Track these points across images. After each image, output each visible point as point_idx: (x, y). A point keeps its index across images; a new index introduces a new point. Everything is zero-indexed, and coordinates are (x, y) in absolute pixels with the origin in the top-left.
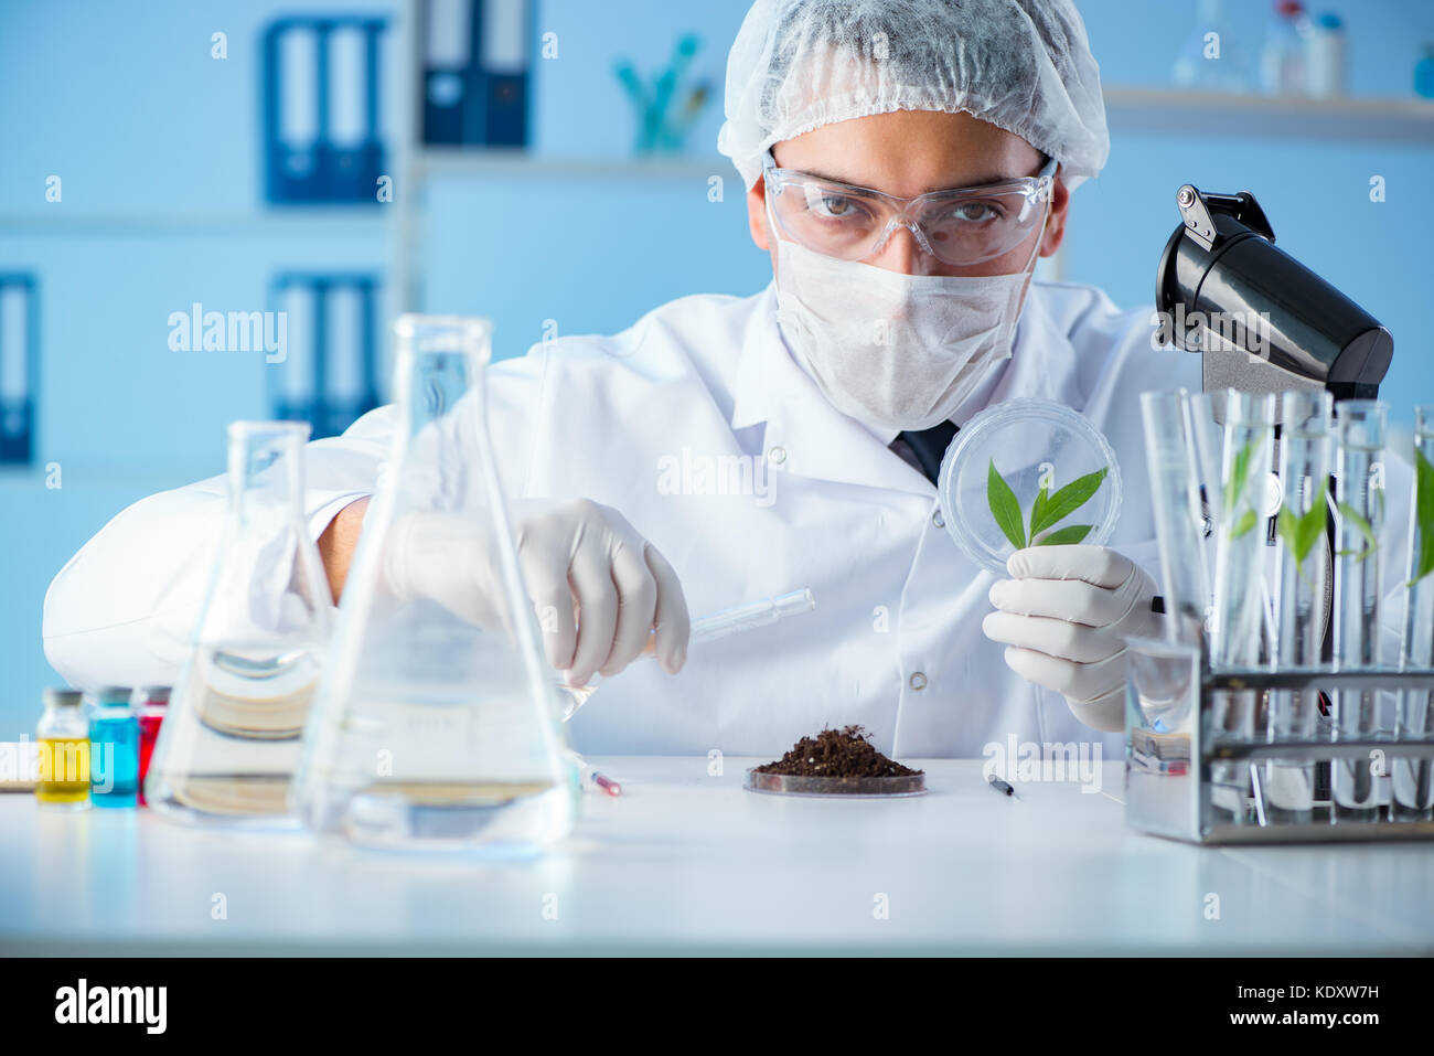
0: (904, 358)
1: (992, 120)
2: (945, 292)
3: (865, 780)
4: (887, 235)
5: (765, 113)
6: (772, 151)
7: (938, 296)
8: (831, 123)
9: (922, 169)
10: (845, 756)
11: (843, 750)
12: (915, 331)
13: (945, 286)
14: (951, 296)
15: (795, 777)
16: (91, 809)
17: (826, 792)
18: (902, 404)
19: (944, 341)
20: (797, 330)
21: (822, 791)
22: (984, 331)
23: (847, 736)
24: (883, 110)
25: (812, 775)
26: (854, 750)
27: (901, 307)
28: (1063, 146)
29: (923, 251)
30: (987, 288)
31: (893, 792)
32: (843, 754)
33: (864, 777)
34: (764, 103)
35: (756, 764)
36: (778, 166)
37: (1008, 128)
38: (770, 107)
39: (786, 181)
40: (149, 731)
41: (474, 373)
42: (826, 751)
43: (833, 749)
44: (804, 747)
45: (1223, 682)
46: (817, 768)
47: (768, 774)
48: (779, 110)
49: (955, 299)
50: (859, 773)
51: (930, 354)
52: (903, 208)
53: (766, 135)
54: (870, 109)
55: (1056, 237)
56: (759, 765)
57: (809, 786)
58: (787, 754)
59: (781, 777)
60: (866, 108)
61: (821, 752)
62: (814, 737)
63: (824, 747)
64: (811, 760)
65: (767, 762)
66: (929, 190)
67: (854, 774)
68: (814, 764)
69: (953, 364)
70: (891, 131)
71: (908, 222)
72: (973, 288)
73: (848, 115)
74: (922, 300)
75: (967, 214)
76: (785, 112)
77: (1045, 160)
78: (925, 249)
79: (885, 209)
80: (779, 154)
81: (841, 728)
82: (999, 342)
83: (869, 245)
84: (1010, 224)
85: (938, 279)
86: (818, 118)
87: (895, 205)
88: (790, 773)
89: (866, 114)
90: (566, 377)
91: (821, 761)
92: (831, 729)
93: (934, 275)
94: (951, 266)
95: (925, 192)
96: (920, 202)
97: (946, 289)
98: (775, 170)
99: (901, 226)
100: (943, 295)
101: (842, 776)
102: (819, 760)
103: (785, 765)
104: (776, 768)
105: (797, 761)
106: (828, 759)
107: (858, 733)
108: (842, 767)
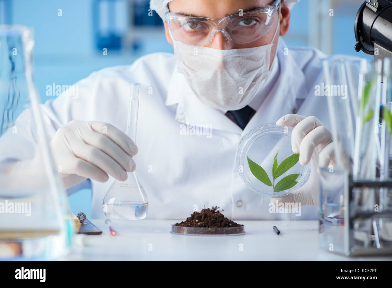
0: (225, 83)
3: (218, 228)
4: (213, 35)
7: (236, 57)
9: (223, 7)
10: (210, 219)
11: (210, 217)
12: (228, 72)
13: (238, 53)
14: (241, 56)
15: (189, 228)
17: (201, 234)
18: (228, 101)
19: (241, 74)
22: (257, 68)
25: (197, 227)
26: (214, 216)
27: (221, 63)
29: (228, 40)
30: (256, 51)
31: (230, 234)
32: (209, 218)
33: (218, 227)
35: (175, 222)
36: (170, 12)
39: (172, 18)
42: (203, 217)
43: (206, 216)
44: (195, 216)
46: (199, 224)
47: (179, 227)
49: (244, 58)
50: (216, 226)
51: (235, 80)
52: (217, 23)
55: (286, 28)
56: (176, 223)
57: (194, 231)
58: (188, 218)
59: (184, 227)
61: (201, 217)
63: (202, 215)
64: (197, 221)
65: (180, 222)
66: (227, 15)
67: (214, 226)
68: (198, 222)
69: (245, 83)
71: (220, 29)
72: (250, 52)
74: (229, 59)
78: (229, 39)
80: (170, 7)
81: (211, 208)
82: (264, 72)
83: (207, 40)
84: (262, 25)
85: (235, 50)
87: (214, 23)
88: (188, 226)
91: (201, 221)
92: (206, 208)
93: (234, 49)
94: (240, 45)
96: (224, 21)
97: (239, 54)
98: (168, 14)
99: (218, 31)
100: (238, 56)
102: (200, 221)
103: (186, 223)
104: (183, 224)
105: (191, 221)
106: (203, 220)
107: (217, 209)
108: (209, 224)
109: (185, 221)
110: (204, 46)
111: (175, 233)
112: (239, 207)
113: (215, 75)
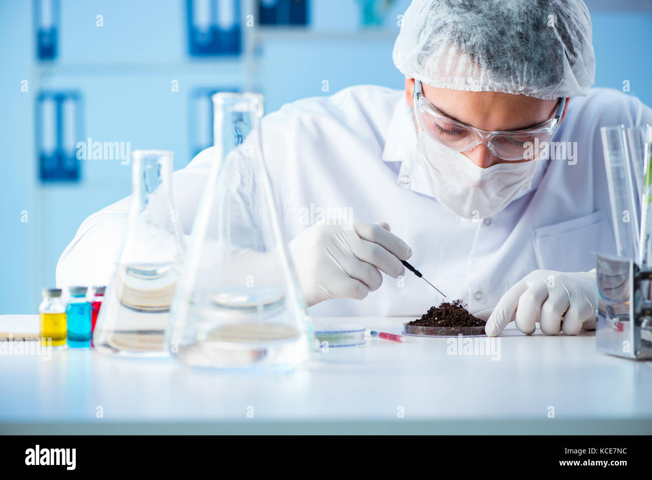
1: (536, 96)
3: (463, 328)
10: (453, 316)
11: (452, 313)
16: (68, 349)
17: (443, 335)
19: (498, 191)
22: (519, 182)
23: (454, 306)
26: (457, 313)
27: (478, 182)
29: (492, 154)
30: (522, 167)
32: (452, 315)
33: (463, 327)
40: (96, 308)
41: (255, 122)
42: (443, 314)
43: (447, 311)
51: (490, 201)
56: (410, 322)
57: (435, 331)
61: (441, 314)
62: (437, 307)
63: (442, 312)
64: (436, 318)
67: (458, 325)
68: (438, 320)
72: (515, 168)
74: (489, 178)
81: (451, 303)
85: (498, 166)
90: (301, 124)
91: (441, 319)
97: (501, 170)
100: (499, 173)
101: (451, 326)
102: (440, 319)
103: (423, 321)
104: (417, 323)
105: (429, 319)
106: (444, 317)
107: (460, 304)
108: (451, 322)
109: (421, 318)
110: (461, 152)
111: (409, 334)
112: (478, 299)
113: (467, 192)
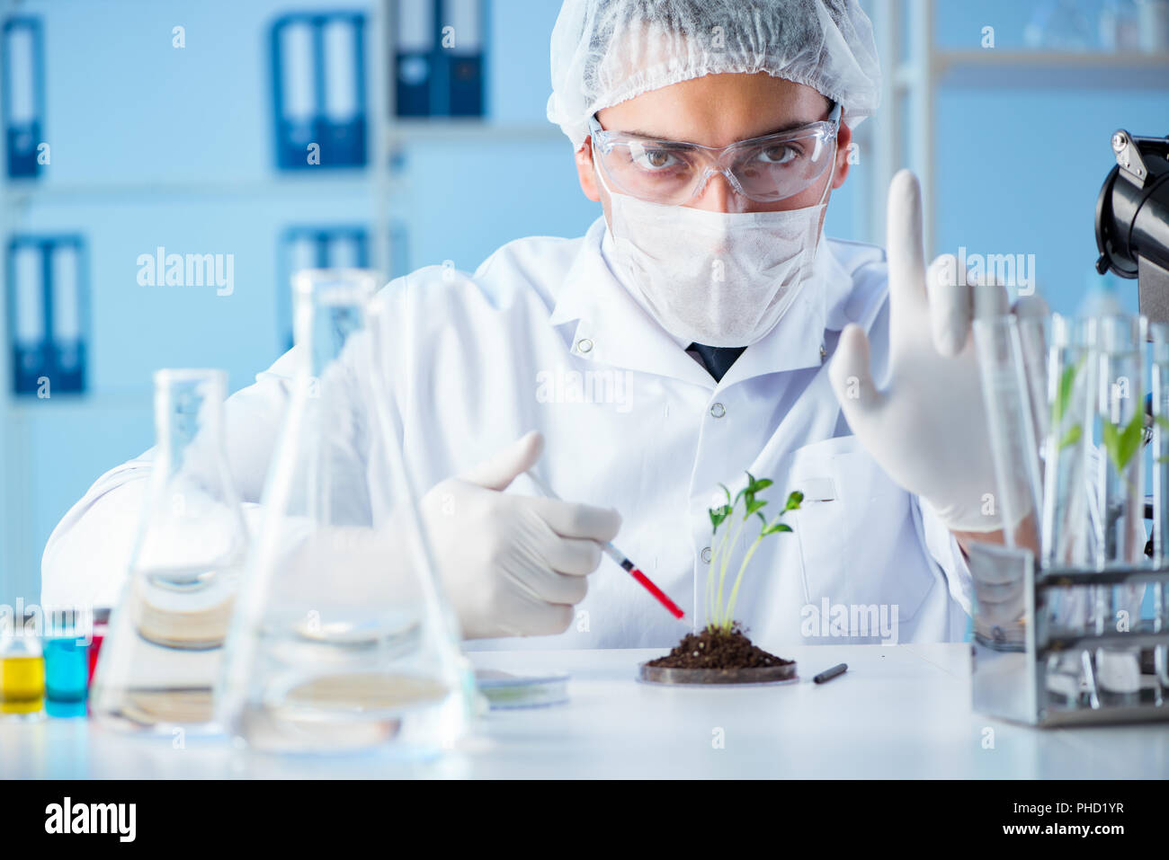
0: (728, 285)
1: (787, 76)
2: (758, 226)
3: (743, 671)
4: (705, 181)
5: (589, 85)
6: (596, 116)
8: (650, 91)
9: (731, 122)
11: (723, 645)
13: (757, 221)
14: (762, 229)
15: (680, 670)
17: (708, 683)
18: (728, 325)
19: (761, 268)
20: (632, 269)
21: (705, 681)
22: (792, 256)
23: (728, 632)
24: (694, 76)
25: (696, 668)
27: (721, 242)
28: (845, 92)
29: (737, 193)
30: (791, 219)
31: (769, 681)
33: (742, 668)
34: (588, 77)
36: (604, 129)
37: (801, 81)
38: (594, 80)
39: (611, 142)
42: (708, 645)
44: (688, 643)
45: (1054, 580)
46: (701, 661)
47: (656, 668)
48: (603, 83)
49: (766, 231)
50: (739, 665)
51: (750, 280)
52: (717, 156)
53: (590, 103)
54: (683, 75)
55: (844, 171)
56: (649, 660)
57: (693, 677)
59: (668, 670)
60: (679, 75)
62: (697, 633)
63: (706, 642)
64: (696, 654)
65: (656, 657)
66: (737, 140)
67: (733, 666)
68: (698, 658)
69: (770, 288)
70: (703, 93)
71: (721, 168)
72: (780, 220)
73: (664, 83)
74: (739, 234)
75: (770, 157)
76: (607, 84)
77: (832, 105)
78: (739, 190)
79: (701, 159)
80: (602, 119)
82: (805, 266)
83: (690, 191)
84: (806, 161)
85: (752, 216)
86: (637, 86)
87: (709, 154)
88: (676, 667)
89: (680, 80)
93: (748, 212)
94: (762, 204)
95: (735, 141)
96: (731, 151)
97: (758, 223)
98: (602, 133)
99: (716, 172)
100: (756, 229)
101: (722, 668)
103: (672, 659)
104: (664, 662)
105: (683, 656)
106: (710, 652)
108: (722, 660)
109: (668, 655)
110: (681, 205)
111: (647, 682)
